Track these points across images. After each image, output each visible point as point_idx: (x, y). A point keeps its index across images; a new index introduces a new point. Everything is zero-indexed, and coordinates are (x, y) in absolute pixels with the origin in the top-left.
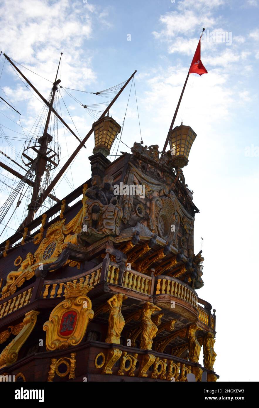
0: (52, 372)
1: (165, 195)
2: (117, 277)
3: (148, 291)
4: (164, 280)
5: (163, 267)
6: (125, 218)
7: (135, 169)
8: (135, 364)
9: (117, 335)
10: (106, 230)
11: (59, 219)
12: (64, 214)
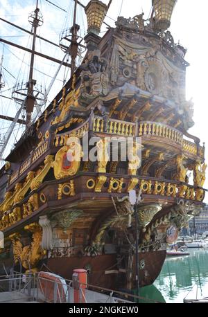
0: (60, 192)
1: (151, 56)
2: (102, 127)
3: (132, 134)
4: (146, 125)
6: (113, 81)
7: (118, 39)
8: (121, 184)
9: (103, 167)
10: (95, 93)
11: (71, 89)
12: (75, 85)
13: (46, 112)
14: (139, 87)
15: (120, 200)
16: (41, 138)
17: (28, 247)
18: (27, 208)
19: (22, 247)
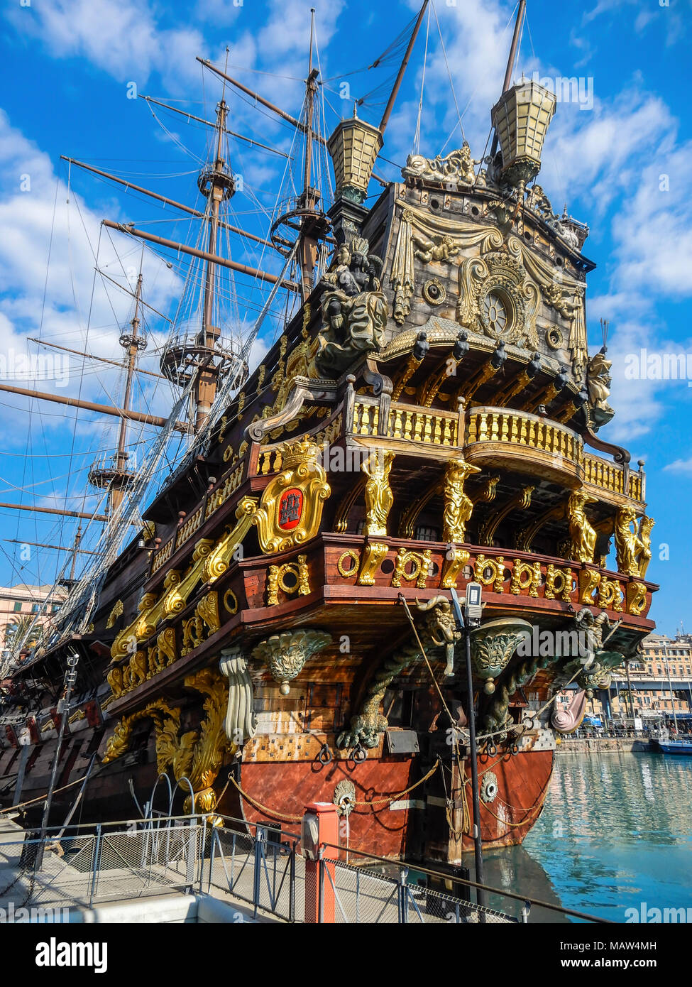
0: (273, 585)
1: (494, 249)
2: (376, 422)
3: (451, 440)
4: (484, 416)
5: (506, 392)
6: (399, 313)
7: (411, 211)
8: (426, 567)
9: (380, 521)
10: (355, 341)
11: (302, 339)
12: (308, 328)
13: (242, 397)
14: (467, 326)
15: (423, 607)
16: (230, 461)
17: (193, 734)
18: (193, 630)
19: (180, 735)
